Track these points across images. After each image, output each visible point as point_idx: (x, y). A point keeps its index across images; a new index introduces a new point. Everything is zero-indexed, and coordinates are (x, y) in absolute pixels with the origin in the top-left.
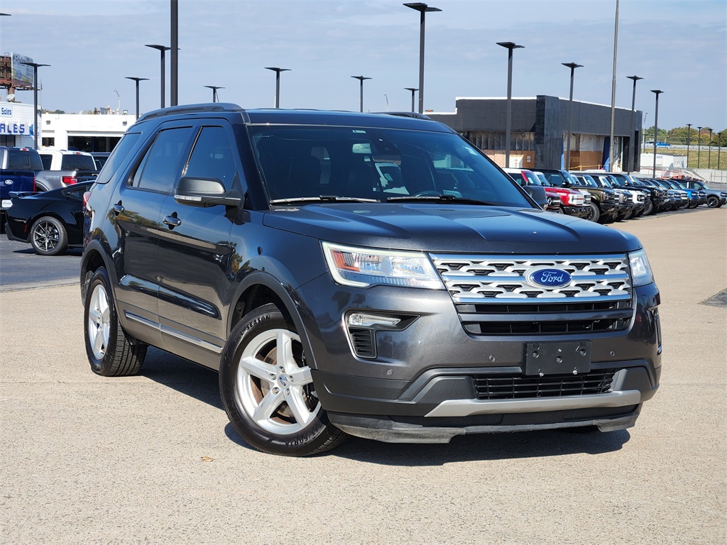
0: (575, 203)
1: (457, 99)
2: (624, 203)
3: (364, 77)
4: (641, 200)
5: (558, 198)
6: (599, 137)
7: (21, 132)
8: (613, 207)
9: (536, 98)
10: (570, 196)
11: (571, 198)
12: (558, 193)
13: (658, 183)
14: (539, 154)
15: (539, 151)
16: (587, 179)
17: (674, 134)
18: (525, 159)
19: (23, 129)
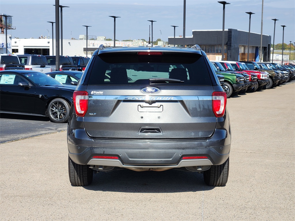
0: (263, 78)
1: (193, 31)
2: (282, 77)
3: (153, 21)
4: (287, 76)
5: (256, 76)
6: (253, 47)
7: (2, 46)
8: (279, 79)
9: (227, 30)
10: (261, 74)
11: (262, 76)
12: (256, 73)
13: (288, 67)
14: (229, 54)
15: (229, 53)
16: (263, 66)
17: (278, 46)
18: (223, 57)
19: (3, 45)
